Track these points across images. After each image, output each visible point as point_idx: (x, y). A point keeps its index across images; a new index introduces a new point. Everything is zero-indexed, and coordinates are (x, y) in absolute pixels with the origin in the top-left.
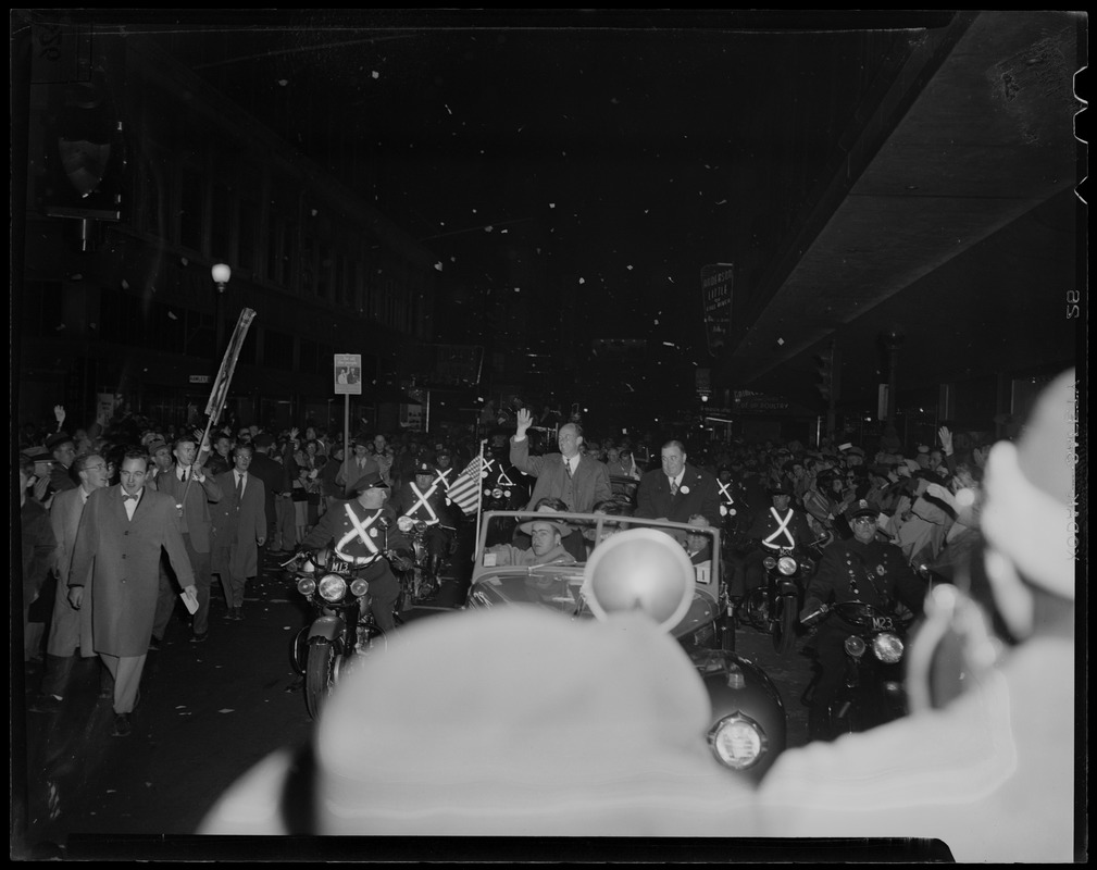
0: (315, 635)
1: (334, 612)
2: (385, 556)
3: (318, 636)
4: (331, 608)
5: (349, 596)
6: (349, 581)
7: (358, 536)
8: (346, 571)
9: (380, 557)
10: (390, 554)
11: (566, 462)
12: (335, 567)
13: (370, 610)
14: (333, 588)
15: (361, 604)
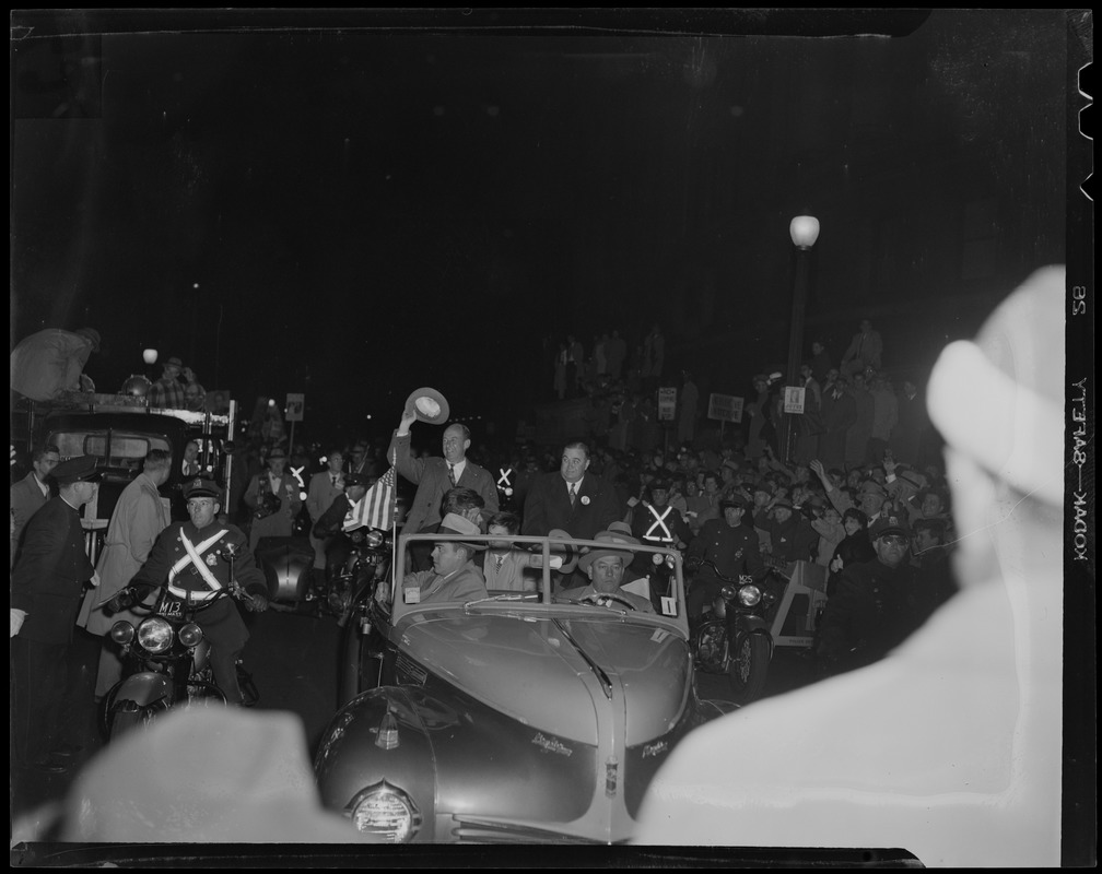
0: (122, 699)
1: (160, 665)
2: (230, 594)
3: (126, 701)
4: (157, 661)
5: (176, 646)
6: (176, 625)
7: (191, 564)
8: (177, 613)
9: (224, 595)
10: (237, 589)
11: (450, 467)
12: (164, 607)
13: (207, 663)
14: (158, 633)
15: (195, 656)
